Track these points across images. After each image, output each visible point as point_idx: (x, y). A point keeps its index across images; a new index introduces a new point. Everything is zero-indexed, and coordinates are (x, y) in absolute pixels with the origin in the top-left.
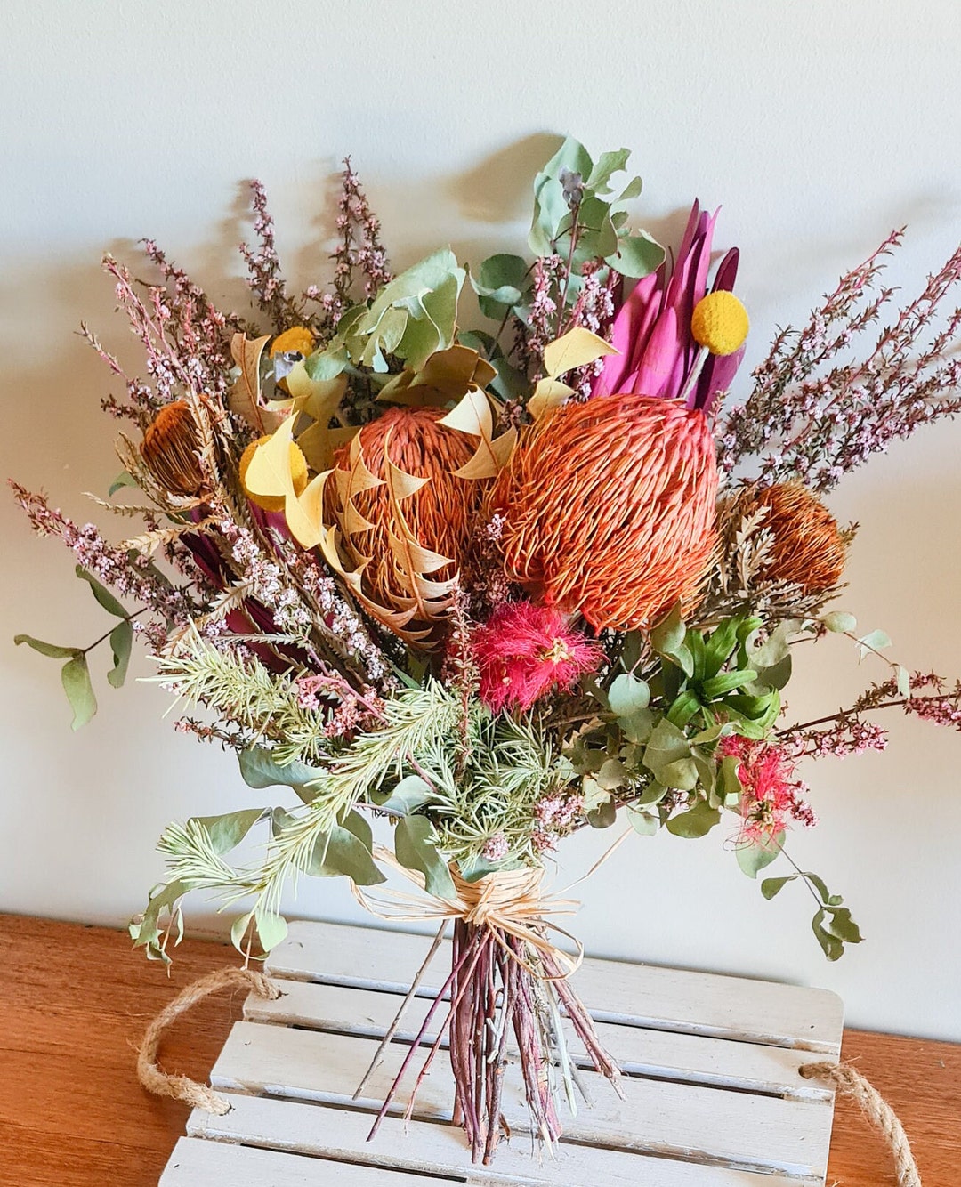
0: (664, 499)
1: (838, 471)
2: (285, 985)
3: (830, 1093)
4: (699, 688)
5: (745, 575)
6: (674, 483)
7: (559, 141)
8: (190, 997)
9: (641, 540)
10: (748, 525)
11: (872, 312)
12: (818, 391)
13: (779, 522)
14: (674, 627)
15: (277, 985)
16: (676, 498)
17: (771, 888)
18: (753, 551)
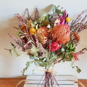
0: (67, 32)
1: (78, 32)
2: (28, 81)
3: (77, 84)
4: (69, 49)
5: (72, 40)
6: (67, 31)
7: (53, 5)
8: (20, 83)
9: (65, 36)
10: (72, 35)
11: (80, 19)
12: (76, 25)
13: (75, 35)
14: (67, 44)
15: (27, 81)
16: (68, 33)
17: (73, 67)
18: (73, 38)
